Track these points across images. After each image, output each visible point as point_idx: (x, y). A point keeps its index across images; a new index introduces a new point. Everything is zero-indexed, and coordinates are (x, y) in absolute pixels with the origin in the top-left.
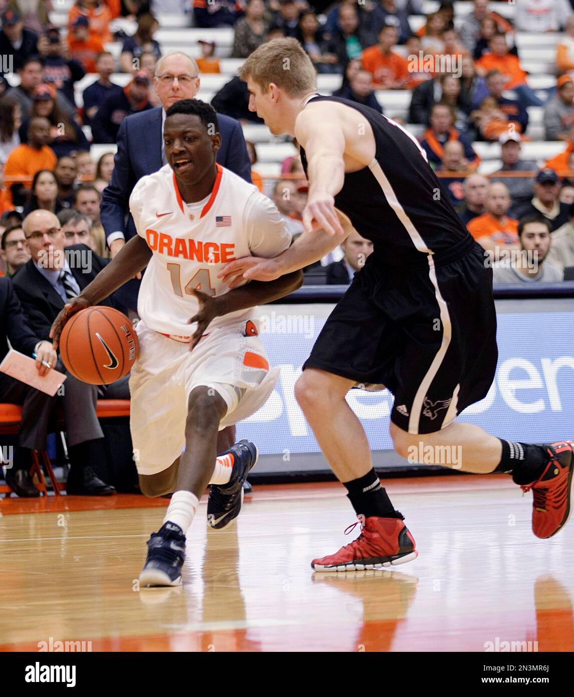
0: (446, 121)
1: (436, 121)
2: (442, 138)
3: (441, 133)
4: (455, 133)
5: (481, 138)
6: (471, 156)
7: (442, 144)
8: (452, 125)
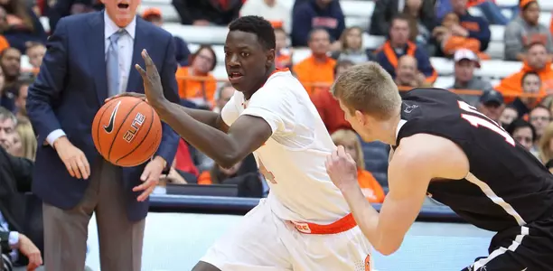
0: (405, 34)
1: (395, 33)
2: (399, 51)
3: (399, 46)
4: (413, 47)
5: (440, 53)
6: (428, 71)
7: (398, 56)
8: (412, 38)
